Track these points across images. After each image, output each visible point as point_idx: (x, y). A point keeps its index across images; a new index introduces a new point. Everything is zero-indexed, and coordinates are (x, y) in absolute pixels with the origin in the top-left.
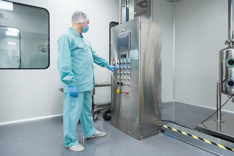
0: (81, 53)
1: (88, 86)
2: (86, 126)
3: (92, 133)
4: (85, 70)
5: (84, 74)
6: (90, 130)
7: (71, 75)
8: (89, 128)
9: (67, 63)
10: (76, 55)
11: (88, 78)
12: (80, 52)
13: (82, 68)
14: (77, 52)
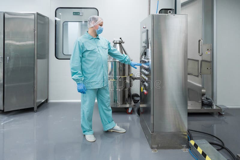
0: (90, 55)
1: (97, 84)
2: (103, 120)
3: (109, 127)
4: (94, 70)
5: (92, 73)
6: (108, 124)
7: (79, 74)
8: (106, 122)
9: (76, 64)
10: (86, 57)
11: (96, 77)
12: (89, 53)
13: (91, 67)
14: (87, 54)
